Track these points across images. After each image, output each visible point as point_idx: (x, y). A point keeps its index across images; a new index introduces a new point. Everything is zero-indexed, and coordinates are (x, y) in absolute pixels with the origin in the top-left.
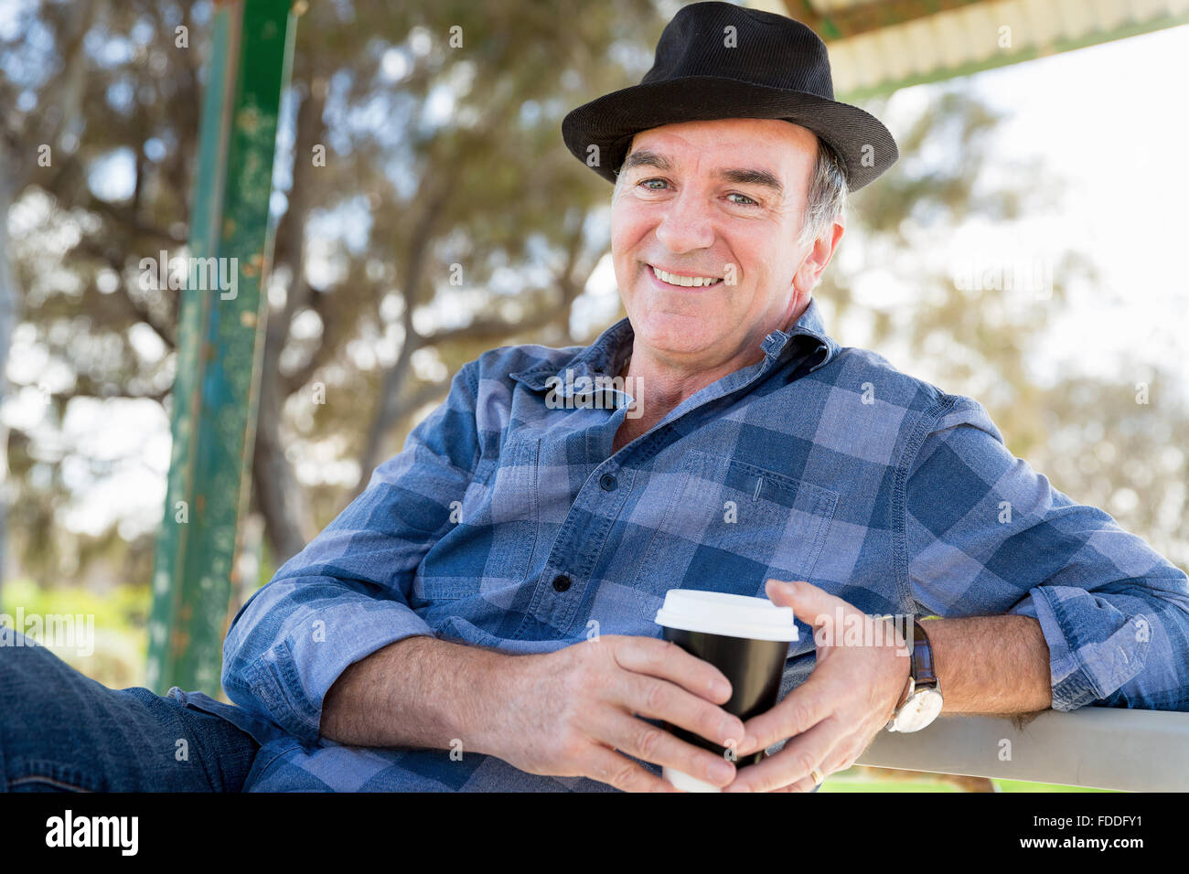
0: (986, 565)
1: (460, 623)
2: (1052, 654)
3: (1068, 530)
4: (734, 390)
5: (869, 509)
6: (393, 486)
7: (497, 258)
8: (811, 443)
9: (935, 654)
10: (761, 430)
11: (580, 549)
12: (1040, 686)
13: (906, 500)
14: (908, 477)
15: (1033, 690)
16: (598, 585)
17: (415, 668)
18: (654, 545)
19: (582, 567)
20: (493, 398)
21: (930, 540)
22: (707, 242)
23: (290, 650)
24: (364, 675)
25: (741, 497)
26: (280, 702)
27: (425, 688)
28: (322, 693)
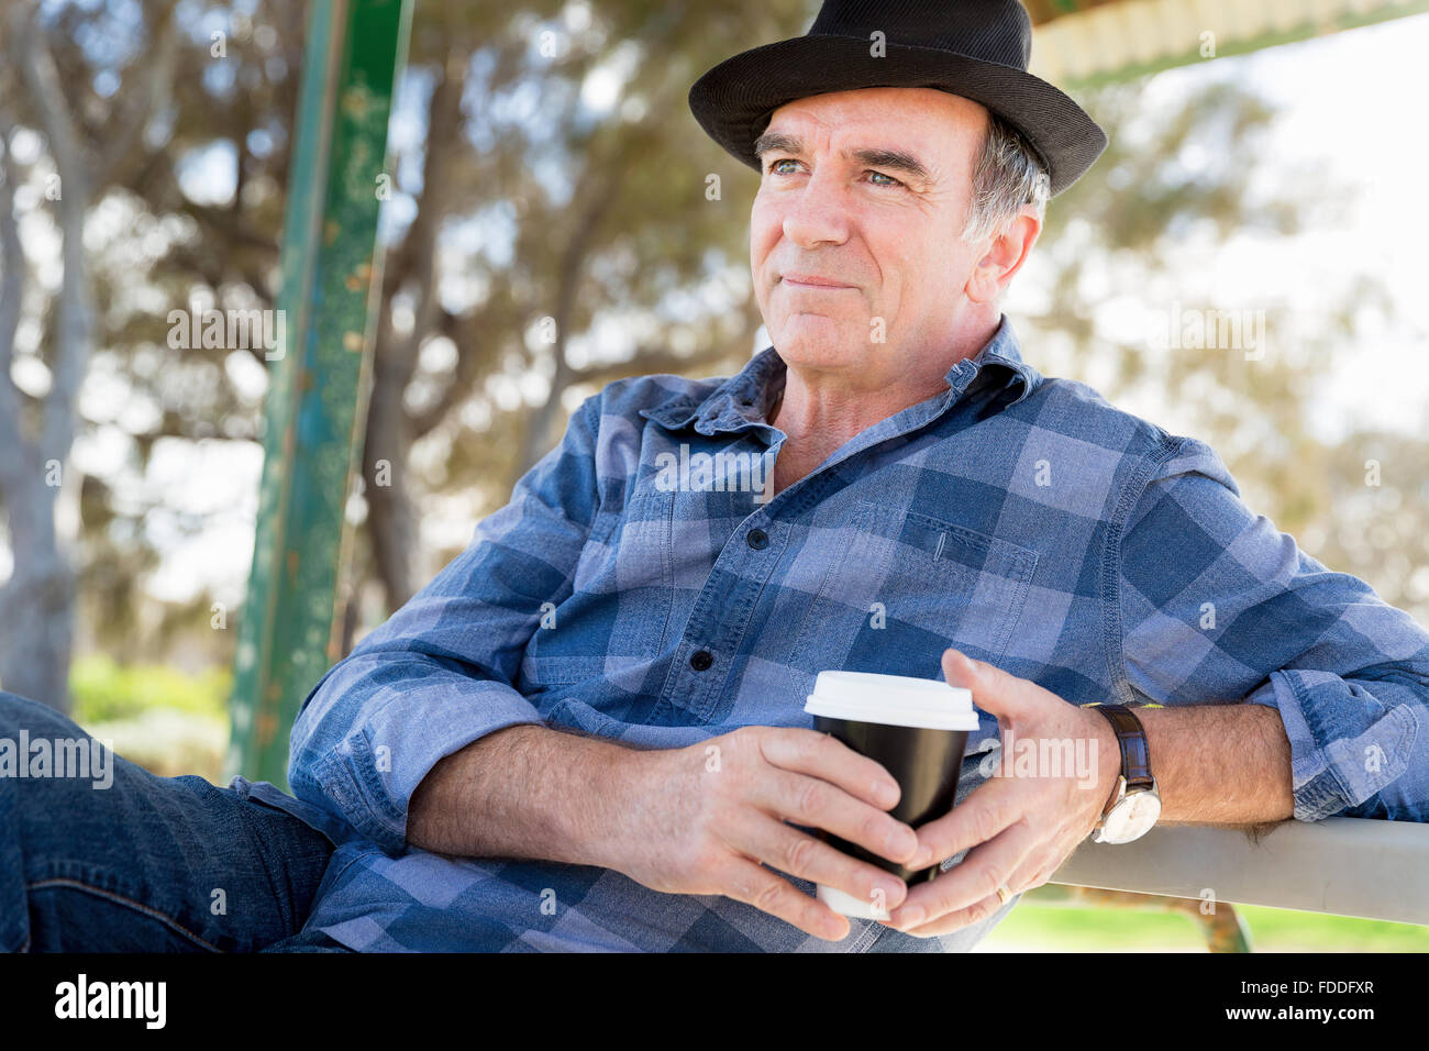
0: (1216, 643)
1: (577, 706)
2: (1294, 751)
3: (1318, 602)
4: (910, 429)
5: (1075, 573)
6: (496, 545)
8: (1004, 492)
9: (1152, 750)
10: (944, 476)
11: (722, 619)
12: (1280, 789)
13: (1120, 562)
14: (1122, 536)
15: (1272, 795)
16: (745, 662)
17: (520, 763)
18: (813, 613)
19: (726, 641)
20: (617, 439)
21: (1150, 611)
22: (839, 235)
23: (369, 742)
24: (459, 770)
25: (919, 555)
26: (358, 804)
27: (532, 786)
28: (407, 792)
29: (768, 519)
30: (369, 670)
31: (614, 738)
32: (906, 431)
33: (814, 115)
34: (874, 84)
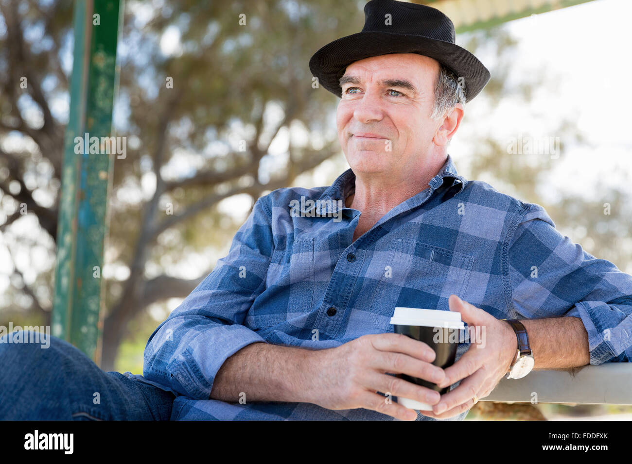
0: (552, 292)
1: (280, 334)
2: (589, 335)
3: (593, 272)
4: (414, 206)
5: (490, 265)
6: (230, 266)
7: (210, 134)
8: (458, 232)
9: (530, 338)
10: (431, 226)
11: (340, 293)
12: (583, 352)
13: (509, 259)
14: (509, 248)
15: (580, 355)
16: (350, 311)
18: (379, 288)
19: (342, 302)
20: (281, 217)
21: (523, 279)
22: (378, 117)
23: (191, 354)
24: (235, 364)
25: (423, 261)
26: (190, 382)
27: (270, 370)
28: (214, 375)
29: (355, 249)
30: (181, 323)
31: (298, 346)
32: (413, 207)
33: (364, 67)
34: (390, 52)
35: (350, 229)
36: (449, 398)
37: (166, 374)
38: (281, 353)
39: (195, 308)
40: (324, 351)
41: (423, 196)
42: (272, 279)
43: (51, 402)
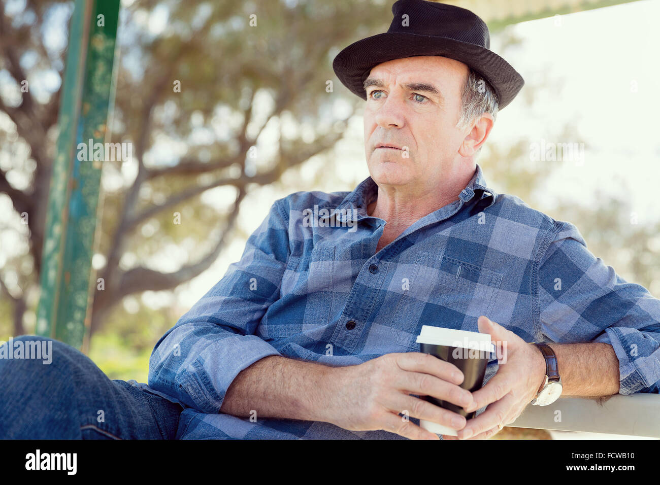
0: (581, 315)
1: (296, 347)
2: (620, 363)
3: (625, 297)
5: (519, 284)
6: (243, 272)
8: (487, 247)
9: (559, 363)
10: (459, 240)
11: (361, 306)
13: (539, 279)
14: (539, 267)
15: (610, 383)
16: (370, 325)
17: (279, 375)
18: (401, 303)
19: (362, 316)
21: (552, 301)
22: (400, 123)
23: (202, 365)
24: (248, 378)
25: (449, 276)
26: (200, 395)
27: (286, 385)
28: (226, 388)
29: (378, 260)
30: (191, 330)
31: (314, 361)
32: (441, 220)
33: (389, 69)
34: (415, 54)
35: (374, 239)
36: (475, 423)
37: (173, 384)
38: (299, 369)
39: (206, 315)
40: (345, 368)
41: (452, 208)
42: (287, 287)
43: (59, 413)
